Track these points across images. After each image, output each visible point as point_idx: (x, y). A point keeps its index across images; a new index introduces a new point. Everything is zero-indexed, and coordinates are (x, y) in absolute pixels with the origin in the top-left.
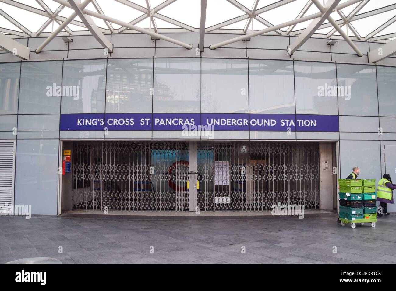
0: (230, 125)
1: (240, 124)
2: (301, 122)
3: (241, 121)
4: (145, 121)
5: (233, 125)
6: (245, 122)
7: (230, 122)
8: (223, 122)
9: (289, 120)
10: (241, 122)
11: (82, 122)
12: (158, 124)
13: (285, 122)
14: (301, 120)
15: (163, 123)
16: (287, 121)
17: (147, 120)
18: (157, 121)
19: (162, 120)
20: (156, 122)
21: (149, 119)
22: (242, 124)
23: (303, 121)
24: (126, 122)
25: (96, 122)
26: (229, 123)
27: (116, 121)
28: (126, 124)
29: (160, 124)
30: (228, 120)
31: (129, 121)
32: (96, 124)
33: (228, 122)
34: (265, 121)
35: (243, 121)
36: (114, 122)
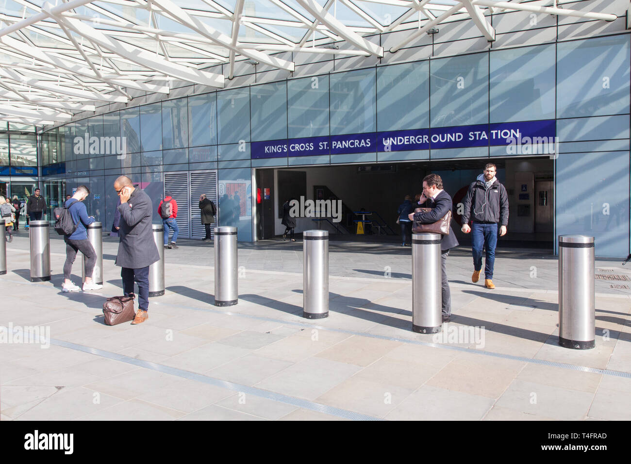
0: (408, 143)
1: (420, 141)
2: (497, 134)
3: (420, 138)
4: (323, 145)
5: (411, 143)
6: (425, 139)
7: (408, 140)
8: (401, 141)
9: (480, 132)
10: (420, 140)
11: (268, 149)
12: (335, 147)
13: (475, 135)
14: (496, 131)
15: (340, 146)
16: (477, 133)
17: (325, 143)
18: (335, 144)
19: (339, 142)
20: (333, 145)
21: (327, 143)
22: (421, 142)
23: (499, 131)
24: (306, 147)
25: (280, 149)
26: (407, 142)
27: (297, 146)
28: (306, 149)
29: (337, 148)
30: (406, 137)
31: (309, 146)
32: (281, 151)
33: (406, 140)
34: (449, 135)
35: (422, 138)
36: (296, 148)
